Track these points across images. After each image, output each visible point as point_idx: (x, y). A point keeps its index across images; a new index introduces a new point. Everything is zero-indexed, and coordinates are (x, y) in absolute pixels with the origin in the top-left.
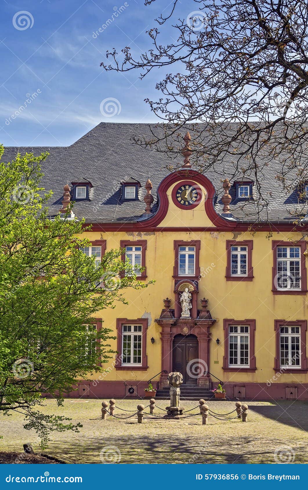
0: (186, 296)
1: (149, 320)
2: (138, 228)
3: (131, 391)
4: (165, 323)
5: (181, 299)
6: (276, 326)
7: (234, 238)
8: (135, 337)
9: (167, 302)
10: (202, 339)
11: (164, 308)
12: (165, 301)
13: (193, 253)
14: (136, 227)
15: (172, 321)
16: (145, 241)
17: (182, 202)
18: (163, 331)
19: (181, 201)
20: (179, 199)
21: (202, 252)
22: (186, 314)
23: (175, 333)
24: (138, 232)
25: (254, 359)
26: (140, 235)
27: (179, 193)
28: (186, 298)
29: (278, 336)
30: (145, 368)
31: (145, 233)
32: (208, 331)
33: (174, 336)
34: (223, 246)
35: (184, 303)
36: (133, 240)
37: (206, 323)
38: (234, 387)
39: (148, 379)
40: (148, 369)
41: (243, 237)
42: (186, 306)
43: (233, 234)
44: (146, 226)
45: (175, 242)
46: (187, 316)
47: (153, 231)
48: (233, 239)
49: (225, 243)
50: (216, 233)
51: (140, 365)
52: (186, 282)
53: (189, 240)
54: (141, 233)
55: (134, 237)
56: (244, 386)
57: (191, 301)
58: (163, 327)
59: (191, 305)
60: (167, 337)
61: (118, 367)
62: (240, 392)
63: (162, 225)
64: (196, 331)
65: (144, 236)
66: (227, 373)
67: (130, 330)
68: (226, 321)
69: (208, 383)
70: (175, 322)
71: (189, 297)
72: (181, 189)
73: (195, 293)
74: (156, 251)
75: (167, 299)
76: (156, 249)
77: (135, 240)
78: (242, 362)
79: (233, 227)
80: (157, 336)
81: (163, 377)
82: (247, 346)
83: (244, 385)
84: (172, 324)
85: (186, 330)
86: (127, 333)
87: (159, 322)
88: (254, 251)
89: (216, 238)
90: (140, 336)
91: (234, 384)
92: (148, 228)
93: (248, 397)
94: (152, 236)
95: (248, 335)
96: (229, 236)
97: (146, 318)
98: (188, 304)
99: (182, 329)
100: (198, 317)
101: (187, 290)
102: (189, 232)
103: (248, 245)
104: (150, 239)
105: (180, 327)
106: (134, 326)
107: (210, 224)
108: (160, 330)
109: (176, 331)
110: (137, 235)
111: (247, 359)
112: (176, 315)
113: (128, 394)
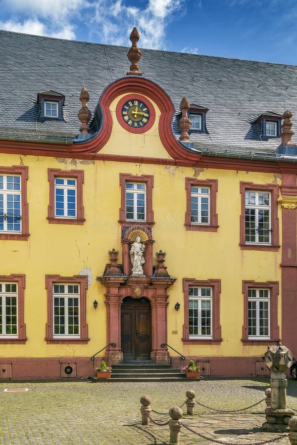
0: (137, 247)
1: (89, 279)
2: (73, 152)
3: (68, 370)
4: (113, 282)
5: (132, 251)
6: (243, 288)
7: (195, 175)
8: (70, 300)
9: (113, 254)
10: (159, 303)
11: (109, 262)
12: (110, 253)
13: (143, 192)
14: (69, 151)
15: (121, 279)
16: (82, 172)
17: (130, 122)
18: (108, 292)
19: (128, 121)
20: (126, 118)
21: (156, 191)
22: (138, 271)
23: (124, 295)
24: (72, 159)
25: (218, 328)
26: (75, 163)
27: (125, 110)
28: (138, 249)
29: (245, 299)
30: (85, 340)
31: (81, 160)
32: (166, 293)
33: (122, 299)
34: (181, 185)
35: (136, 257)
36: (65, 170)
37: (165, 283)
38: (197, 363)
39: (91, 355)
40: (89, 342)
41: (206, 175)
42: (138, 260)
43: (194, 171)
44: (84, 150)
45: (122, 175)
46: (140, 273)
47: (92, 159)
48: (194, 177)
49: (184, 181)
50: (172, 168)
51: (77, 337)
52: (138, 228)
53: (140, 175)
54: (77, 160)
55: (66, 165)
56: (208, 362)
57: (145, 255)
58: (109, 287)
59: (143, 259)
60: (113, 300)
61: (49, 340)
62: (203, 369)
63: (104, 151)
64: (149, 294)
65: (80, 165)
66: (188, 345)
67: (63, 291)
68: (185, 280)
69: (167, 359)
70: (125, 281)
71: (141, 249)
72: (128, 105)
73: (149, 243)
74: (96, 187)
75: (114, 250)
76: (96, 183)
77: (68, 170)
78: (203, 333)
79: (194, 161)
80: (101, 300)
81: (111, 352)
82: (209, 312)
83: (208, 360)
84: (121, 284)
85: (138, 292)
86: (59, 295)
87: (103, 280)
88: (219, 194)
89: (174, 174)
90: (76, 300)
91: (196, 359)
92: (86, 153)
93: (213, 374)
94: (91, 165)
95: (210, 298)
96: (189, 172)
97: (85, 275)
98: (140, 258)
99: (133, 289)
100: (154, 275)
101: (139, 239)
102: (139, 164)
103: (211, 185)
104: (89, 169)
105: (131, 288)
106: (69, 286)
107: (165, 155)
108: (104, 291)
109: (125, 292)
110: (71, 163)
111: (209, 329)
112: (126, 272)
113: (64, 375)
